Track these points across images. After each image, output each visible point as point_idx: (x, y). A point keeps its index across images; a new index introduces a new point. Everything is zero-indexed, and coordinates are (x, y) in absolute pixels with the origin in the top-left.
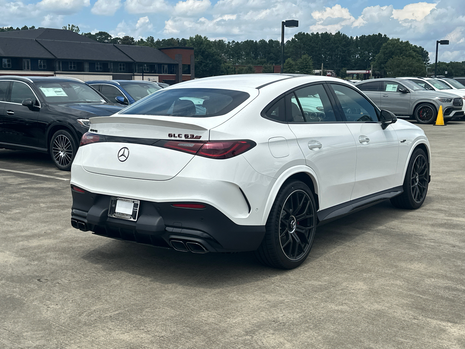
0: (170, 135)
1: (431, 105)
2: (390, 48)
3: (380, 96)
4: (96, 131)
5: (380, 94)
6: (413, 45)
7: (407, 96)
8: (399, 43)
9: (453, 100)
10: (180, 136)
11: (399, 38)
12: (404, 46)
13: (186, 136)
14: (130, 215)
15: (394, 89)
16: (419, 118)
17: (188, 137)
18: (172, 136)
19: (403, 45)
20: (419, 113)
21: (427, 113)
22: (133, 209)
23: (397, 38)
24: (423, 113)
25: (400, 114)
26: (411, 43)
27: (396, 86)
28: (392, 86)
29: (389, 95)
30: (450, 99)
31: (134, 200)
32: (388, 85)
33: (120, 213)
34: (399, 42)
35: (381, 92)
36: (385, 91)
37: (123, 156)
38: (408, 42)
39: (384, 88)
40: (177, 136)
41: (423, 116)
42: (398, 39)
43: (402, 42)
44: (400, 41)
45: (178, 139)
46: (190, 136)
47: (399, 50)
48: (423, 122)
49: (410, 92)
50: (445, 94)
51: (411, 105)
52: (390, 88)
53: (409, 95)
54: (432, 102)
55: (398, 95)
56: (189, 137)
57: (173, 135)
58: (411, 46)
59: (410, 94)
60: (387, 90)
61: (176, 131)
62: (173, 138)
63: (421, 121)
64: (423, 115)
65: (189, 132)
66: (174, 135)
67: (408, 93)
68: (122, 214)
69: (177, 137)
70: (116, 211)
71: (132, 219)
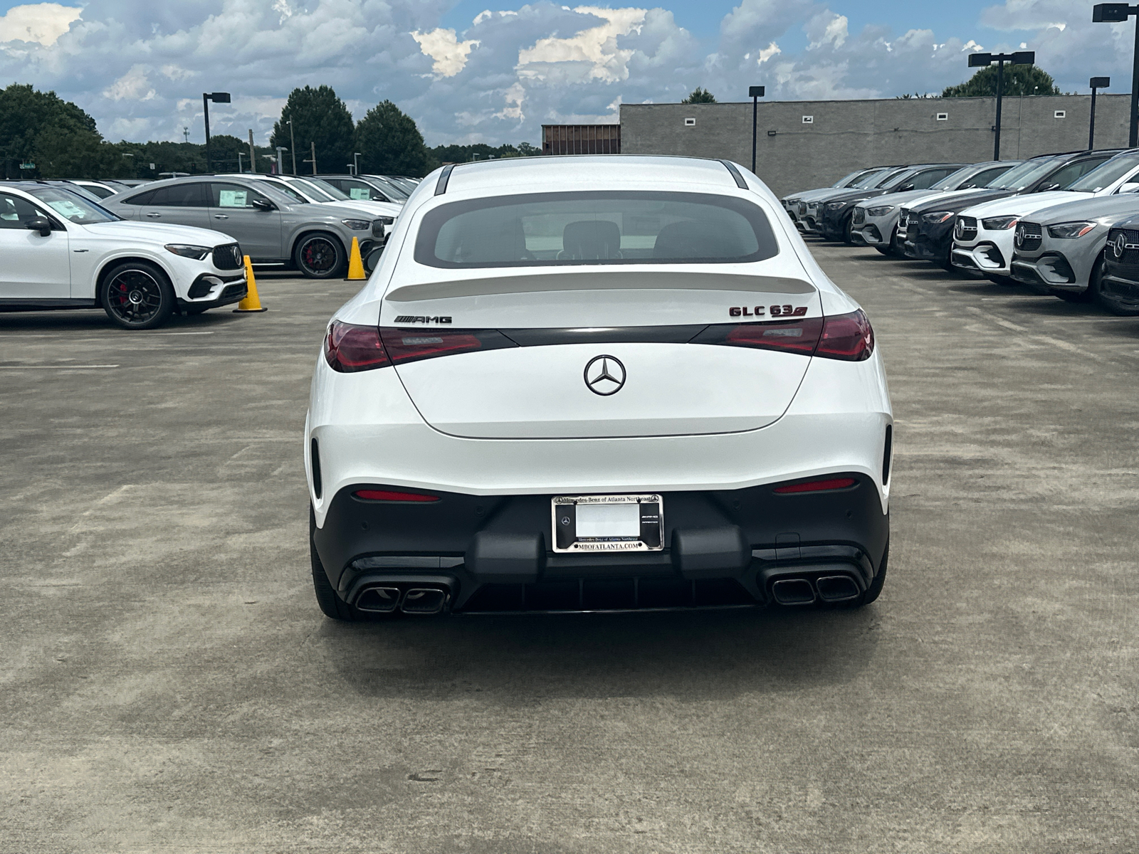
0: (734, 312)
1: (330, 237)
2: (12, 107)
3: (208, 220)
4: (449, 320)
5: (207, 214)
6: (65, 103)
7: (273, 217)
8: (32, 97)
9: (371, 225)
10: (760, 311)
11: (30, 84)
12: (45, 104)
13: (775, 311)
14: (634, 537)
15: (239, 201)
16: (307, 266)
17: (779, 311)
18: (739, 314)
19: (43, 102)
20: (305, 256)
21: (323, 255)
22: (641, 520)
23: (25, 84)
24: (315, 253)
25: (263, 259)
26: (59, 96)
27: (244, 194)
28: (233, 194)
29: (230, 216)
30: (365, 223)
31: (641, 497)
32: (222, 192)
33: (593, 538)
34: (32, 93)
35: (211, 209)
36: (218, 206)
37: (605, 380)
38: (52, 94)
39: (215, 198)
40: (753, 312)
41: (315, 262)
42: (28, 86)
43: (39, 93)
44: (35, 92)
45: (755, 319)
46: (782, 311)
47: (33, 111)
48: (316, 273)
49: (277, 209)
50: (354, 213)
51: (286, 236)
52: (228, 198)
53: (276, 214)
54: (327, 228)
55: (252, 216)
56: (781, 313)
57: (742, 310)
58: (60, 104)
59: (277, 212)
60: (223, 202)
61: (748, 300)
62: (742, 319)
63: (312, 272)
64: (314, 259)
65: (781, 300)
66: (745, 309)
67: (273, 209)
68: (603, 538)
69: (751, 314)
70: (578, 535)
71: (644, 548)
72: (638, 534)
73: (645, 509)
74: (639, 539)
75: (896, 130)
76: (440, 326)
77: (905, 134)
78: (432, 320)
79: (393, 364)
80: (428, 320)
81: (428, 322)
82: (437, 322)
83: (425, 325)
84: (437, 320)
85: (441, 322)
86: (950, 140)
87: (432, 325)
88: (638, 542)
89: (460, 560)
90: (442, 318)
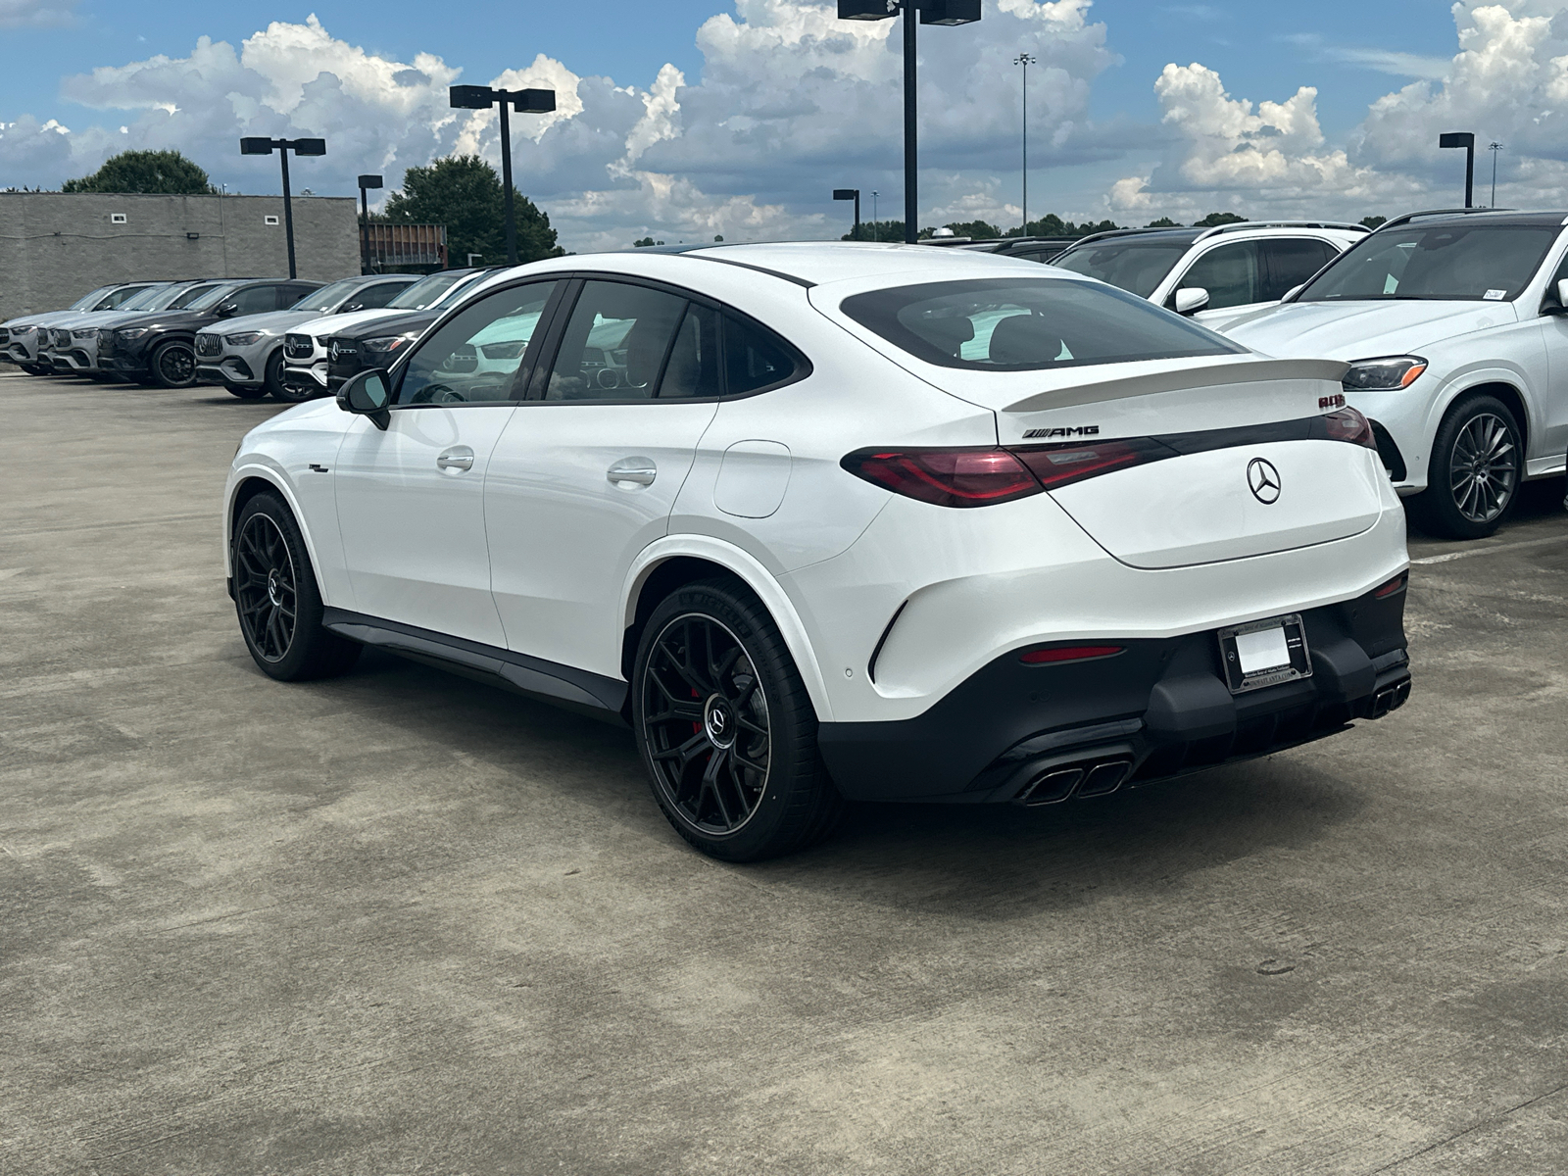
0: (1323, 403)
4: (1095, 430)
14: (1285, 666)
22: (1288, 644)
31: (1285, 619)
33: (1256, 672)
37: (1266, 486)
68: (1264, 670)
70: (1244, 671)
71: (1298, 676)
72: (1288, 661)
73: (1291, 632)
74: (1291, 665)
75: (56, 235)
76: (1084, 438)
77: (71, 240)
78: (1075, 431)
79: (1046, 489)
80: (1070, 431)
81: (1069, 434)
82: (1081, 433)
83: (1066, 439)
84: (1080, 430)
85: (1086, 433)
86: (134, 249)
87: (1075, 437)
88: (1289, 671)
89: (1137, 724)
90: (1086, 428)
